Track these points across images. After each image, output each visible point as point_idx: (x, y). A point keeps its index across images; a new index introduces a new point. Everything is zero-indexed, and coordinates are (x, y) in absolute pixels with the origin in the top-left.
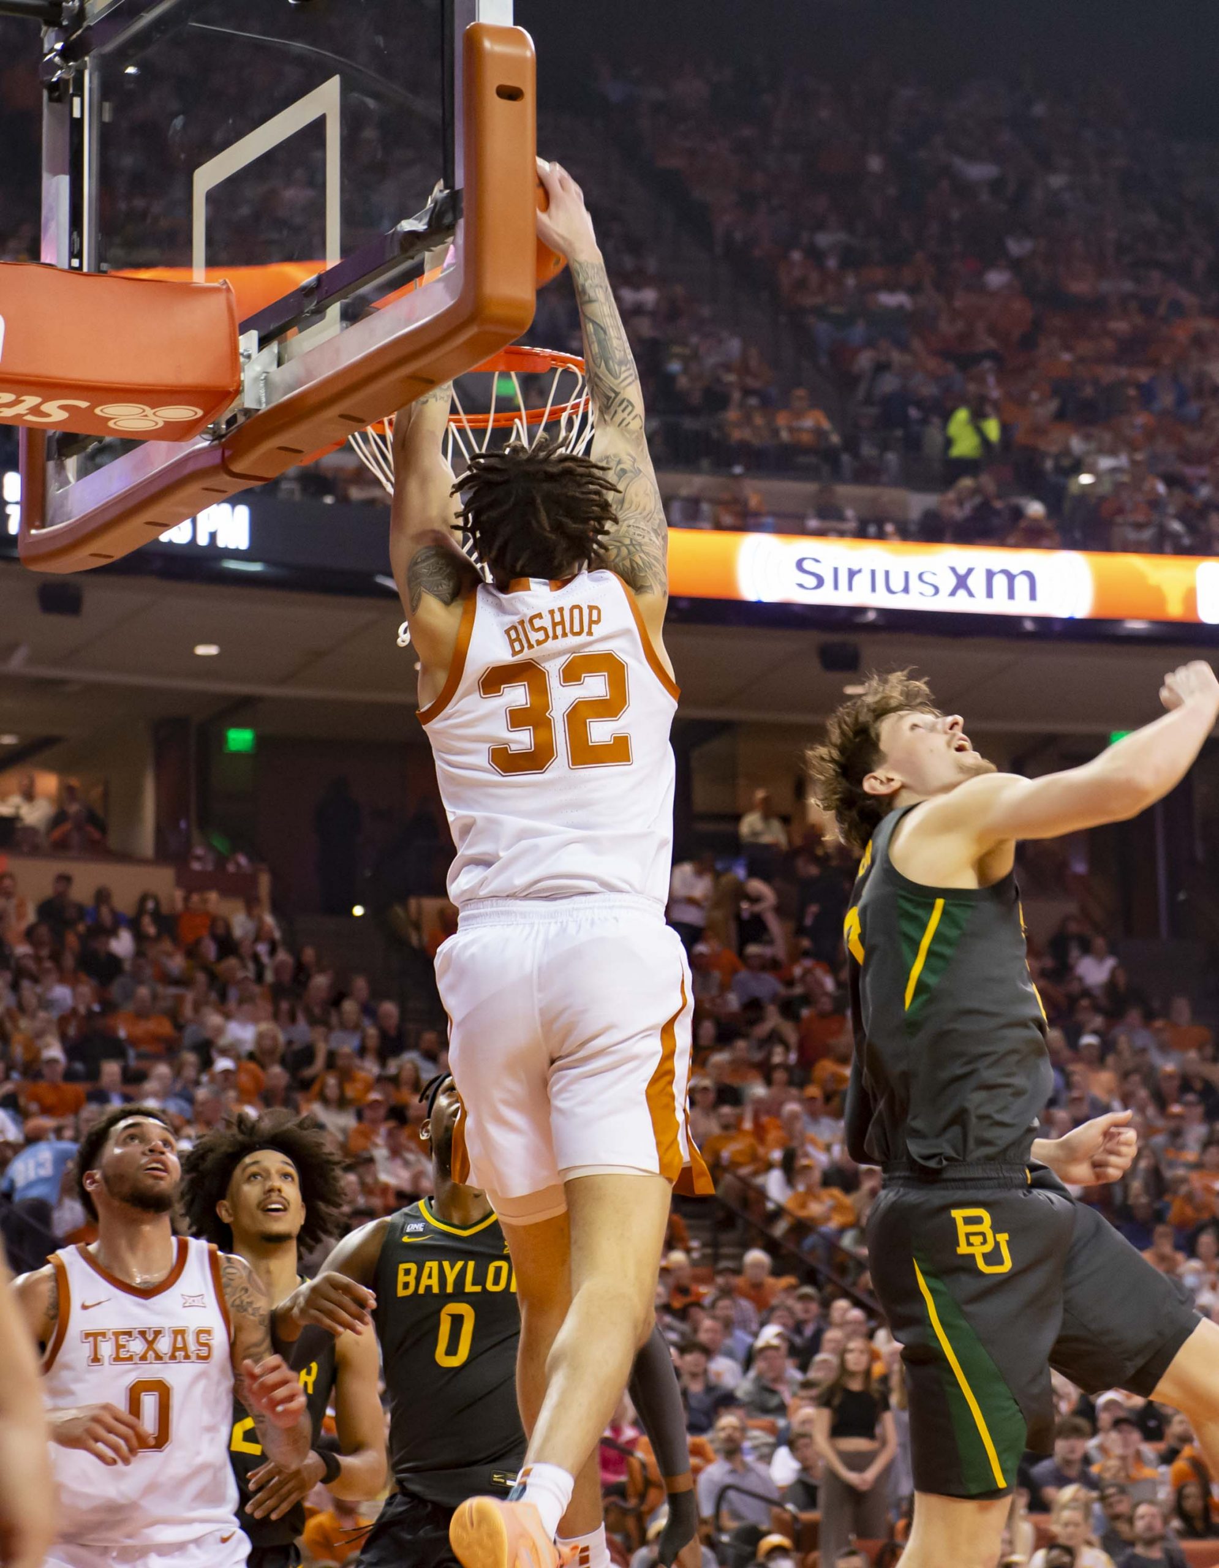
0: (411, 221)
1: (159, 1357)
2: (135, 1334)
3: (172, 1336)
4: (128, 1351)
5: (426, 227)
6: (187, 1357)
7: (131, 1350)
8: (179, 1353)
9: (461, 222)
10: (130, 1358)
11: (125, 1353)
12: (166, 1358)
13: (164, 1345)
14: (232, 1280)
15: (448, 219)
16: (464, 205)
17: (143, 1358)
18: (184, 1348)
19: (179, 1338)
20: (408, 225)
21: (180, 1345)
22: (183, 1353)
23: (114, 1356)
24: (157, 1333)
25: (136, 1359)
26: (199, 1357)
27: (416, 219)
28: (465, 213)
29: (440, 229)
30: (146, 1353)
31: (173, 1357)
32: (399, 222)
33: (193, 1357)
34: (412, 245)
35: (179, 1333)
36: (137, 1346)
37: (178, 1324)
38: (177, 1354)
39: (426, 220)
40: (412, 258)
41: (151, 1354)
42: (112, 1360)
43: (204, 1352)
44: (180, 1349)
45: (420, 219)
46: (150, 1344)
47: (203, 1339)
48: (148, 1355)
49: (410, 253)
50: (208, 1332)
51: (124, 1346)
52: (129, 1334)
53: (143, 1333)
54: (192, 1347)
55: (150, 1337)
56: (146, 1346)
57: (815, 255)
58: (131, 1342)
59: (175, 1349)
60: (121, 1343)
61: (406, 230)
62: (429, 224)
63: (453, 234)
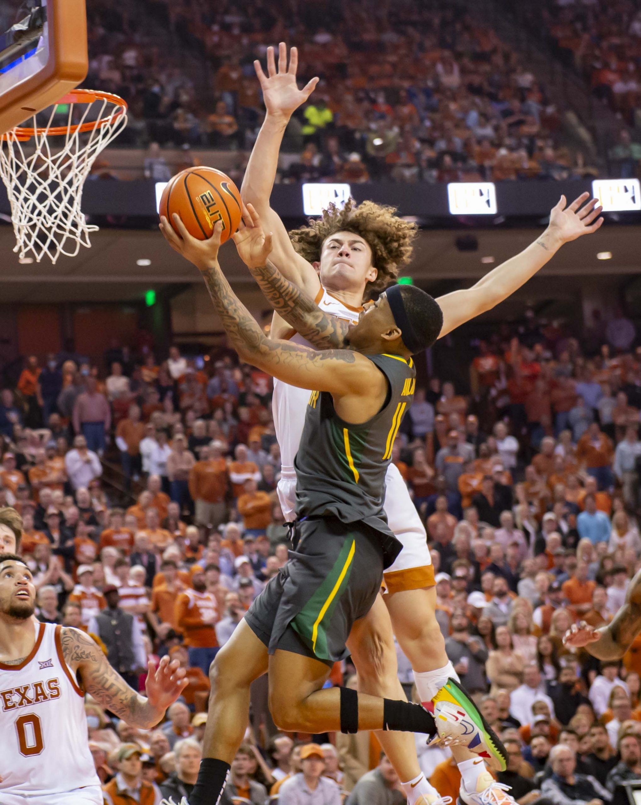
0: (19, 25)
1: (29, 702)
2: (14, 691)
3: (34, 688)
4: (12, 702)
5: (27, 28)
6: (45, 698)
7: (14, 701)
8: (41, 696)
9: (46, 24)
10: (14, 706)
11: (10, 703)
12: (34, 701)
13: (31, 694)
14: (68, 644)
15: (38, 23)
16: (47, 15)
17: (21, 704)
18: (43, 693)
19: (39, 688)
20: (17, 27)
21: (39, 692)
22: (42, 697)
23: (5, 707)
24: (26, 688)
25: (17, 705)
26: (52, 696)
27: (21, 24)
28: (48, 18)
29: (34, 27)
30: (22, 700)
31: (37, 700)
32: (12, 25)
33: (49, 697)
34: (20, 37)
35: (38, 685)
36: (16, 698)
37: (37, 680)
38: (39, 697)
39: (27, 24)
40: (20, 44)
41: (25, 701)
42: (4, 709)
43: (55, 692)
44: (40, 695)
45: (23, 24)
46: (23, 696)
47: (52, 685)
48: (23, 702)
49: (19, 42)
50: (55, 681)
51: (9, 700)
52: (10, 692)
53: (18, 690)
54: (47, 691)
55: (22, 692)
56: (21, 697)
57: (226, 28)
58: (12, 697)
59: (37, 695)
60: (7, 698)
61: (17, 30)
62: (29, 26)
63: (42, 30)
